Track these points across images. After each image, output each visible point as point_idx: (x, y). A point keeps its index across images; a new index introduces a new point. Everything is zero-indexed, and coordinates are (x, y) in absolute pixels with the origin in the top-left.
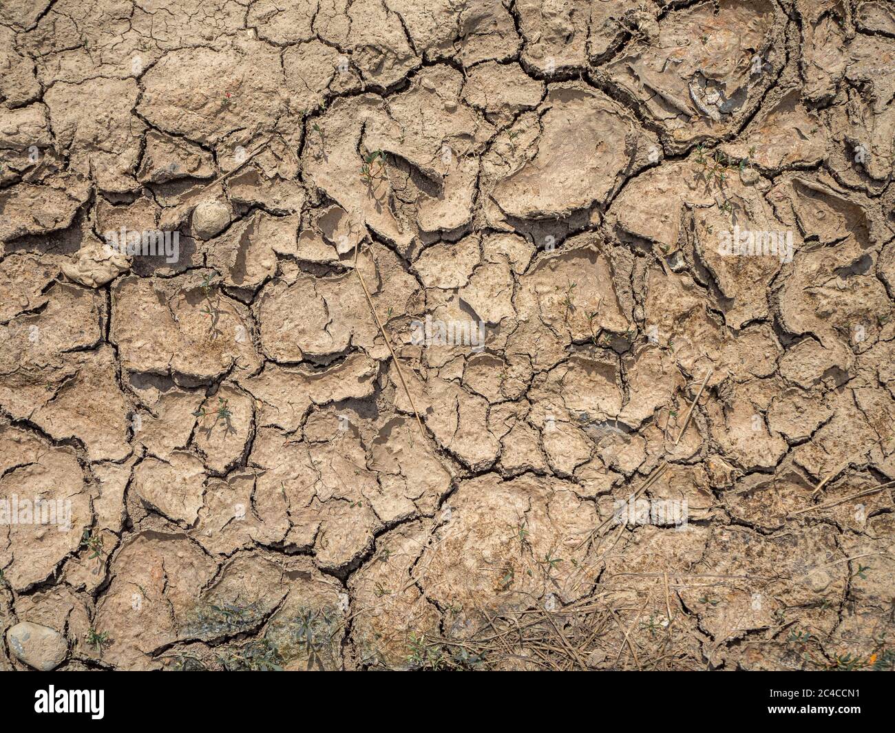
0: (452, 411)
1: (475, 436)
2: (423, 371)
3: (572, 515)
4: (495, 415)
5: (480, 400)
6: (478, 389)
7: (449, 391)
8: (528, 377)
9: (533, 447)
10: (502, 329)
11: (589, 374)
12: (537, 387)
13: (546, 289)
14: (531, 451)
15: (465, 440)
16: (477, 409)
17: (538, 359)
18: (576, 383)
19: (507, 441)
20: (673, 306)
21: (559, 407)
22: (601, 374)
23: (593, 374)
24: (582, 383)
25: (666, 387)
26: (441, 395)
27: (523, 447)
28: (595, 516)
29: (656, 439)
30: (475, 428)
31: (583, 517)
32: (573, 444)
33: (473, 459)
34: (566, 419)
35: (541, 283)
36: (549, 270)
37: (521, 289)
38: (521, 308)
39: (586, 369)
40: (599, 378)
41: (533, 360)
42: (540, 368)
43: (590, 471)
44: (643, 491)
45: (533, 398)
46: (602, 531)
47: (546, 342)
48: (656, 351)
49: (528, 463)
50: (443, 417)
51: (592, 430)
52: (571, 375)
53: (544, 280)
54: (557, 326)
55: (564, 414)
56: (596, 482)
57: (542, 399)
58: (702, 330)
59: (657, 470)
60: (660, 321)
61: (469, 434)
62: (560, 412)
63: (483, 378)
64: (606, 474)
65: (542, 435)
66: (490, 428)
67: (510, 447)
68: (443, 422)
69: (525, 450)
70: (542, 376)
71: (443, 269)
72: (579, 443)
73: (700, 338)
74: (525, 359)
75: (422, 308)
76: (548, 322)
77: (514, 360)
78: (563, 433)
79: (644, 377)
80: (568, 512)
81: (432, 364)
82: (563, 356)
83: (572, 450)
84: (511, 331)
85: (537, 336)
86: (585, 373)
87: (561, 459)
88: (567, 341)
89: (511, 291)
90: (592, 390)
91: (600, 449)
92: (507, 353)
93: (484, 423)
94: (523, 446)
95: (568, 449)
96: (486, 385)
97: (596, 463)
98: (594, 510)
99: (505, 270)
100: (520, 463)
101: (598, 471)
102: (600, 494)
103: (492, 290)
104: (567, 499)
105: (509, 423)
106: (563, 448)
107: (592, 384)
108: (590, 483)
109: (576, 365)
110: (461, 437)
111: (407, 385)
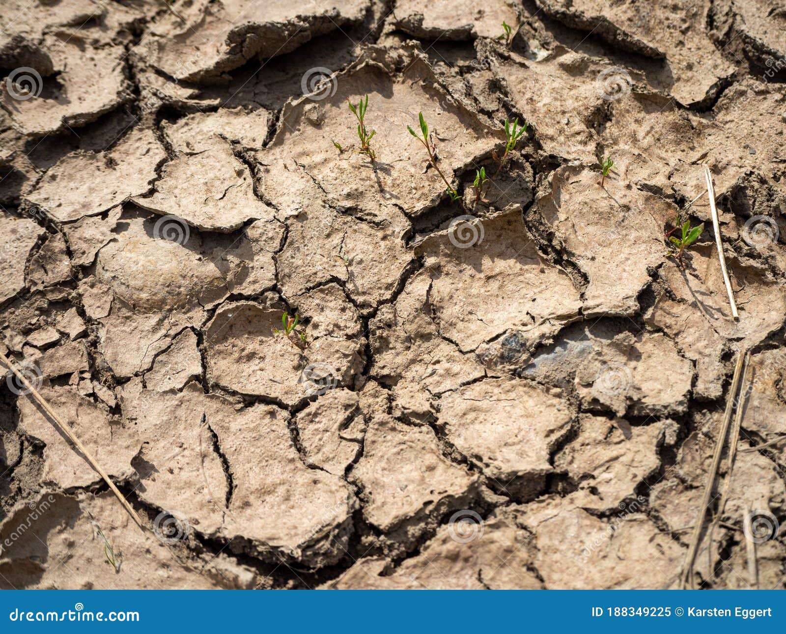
0: (204, 456)
1: (281, 490)
2: (104, 393)
3: (608, 563)
4: (312, 427)
5: (261, 408)
6: (253, 388)
7: (181, 412)
8: (354, 327)
9: (430, 459)
10: (255, 247)
11: (478, 267)
12: (385, 344)
13: (318, 158)
14: (431, 469)
15: (258, 508)
16: (264, 430)
17: (359, 282)
18: (460, 296)
19: (363, 472)
20: (570, 104)
21: (450, 359)
22: (502, 256)
23: (486, 262)
24: (474, 291)
25: (645, 234)
26: (164, 429)
27: (410, 471)
28: (665, 541)
29: (688, 325)
30: (276, 473)
31: (635, 555)
32: (518, 411)
33: (291, 537)
34: (477, 374)
35: (305, 154)
36: (310, 130)
37: (267, 171)
38: (281, 200)
39: (468, 261)
40: (501, 265)
41: (350, 286)
42: (373, 299)
43: (589, 451)
44: (734, 435)
45: (385, 372)
46: (704, 565)
47: (360, 246)
48: (586, 176)
49: (436, 498)
50: (185, 475)
51: (543, 365)
52: (442, 286)
53: (309, 146)
54: (369, 205)
55: (467, 367)
56: (617, 467)
57: (407, 367)
58: (646, 127)
59: (734, 381)
60: (561, 131)
61: (264, 492)
62: (456, 368)
63: (254, 364)
64: (629, 437)
65: (440, 431)
66: (311, 460)
67: (375, 483)
68: (189, 484)
69: (416, 475)
70: (385, 314)
71: (91, 190)
72: (530, 403)
73: (649, 139)
74: (330, 292)
75: (63, 268)
76: (348, 204)
77: (309, 306)
78: (484, 404)
79: (591, 229)
80: (592, 561)
81: (122, 371)
82: (409, 257)
83: (523, 423)
84: (276, 244)
85: (336, 239)
86: (469, 270)
87: (509, 453)
88: (401, 225)
89: (250, 180)
90: (502, 295)
91: (583, 392)
92: (288, 291)
93: (293, 453)
94: (408, 467)
95: (514, 428)
96: (267, 375)
97: (594, 428)
98: (649, 528)
99: (223, 156)
100: (418, 505)
101: (606, 440)
102: (643, 488)
103: (208, 191)
104: (572, 532)
105: (351, 433)
106: (500, 429)
107: (494, 285)
108: (606, 476)
109: (443, 261)
110: (247, 504)
111: (71, 432)
